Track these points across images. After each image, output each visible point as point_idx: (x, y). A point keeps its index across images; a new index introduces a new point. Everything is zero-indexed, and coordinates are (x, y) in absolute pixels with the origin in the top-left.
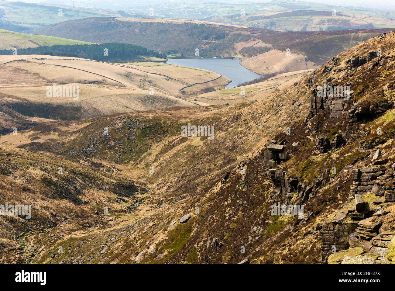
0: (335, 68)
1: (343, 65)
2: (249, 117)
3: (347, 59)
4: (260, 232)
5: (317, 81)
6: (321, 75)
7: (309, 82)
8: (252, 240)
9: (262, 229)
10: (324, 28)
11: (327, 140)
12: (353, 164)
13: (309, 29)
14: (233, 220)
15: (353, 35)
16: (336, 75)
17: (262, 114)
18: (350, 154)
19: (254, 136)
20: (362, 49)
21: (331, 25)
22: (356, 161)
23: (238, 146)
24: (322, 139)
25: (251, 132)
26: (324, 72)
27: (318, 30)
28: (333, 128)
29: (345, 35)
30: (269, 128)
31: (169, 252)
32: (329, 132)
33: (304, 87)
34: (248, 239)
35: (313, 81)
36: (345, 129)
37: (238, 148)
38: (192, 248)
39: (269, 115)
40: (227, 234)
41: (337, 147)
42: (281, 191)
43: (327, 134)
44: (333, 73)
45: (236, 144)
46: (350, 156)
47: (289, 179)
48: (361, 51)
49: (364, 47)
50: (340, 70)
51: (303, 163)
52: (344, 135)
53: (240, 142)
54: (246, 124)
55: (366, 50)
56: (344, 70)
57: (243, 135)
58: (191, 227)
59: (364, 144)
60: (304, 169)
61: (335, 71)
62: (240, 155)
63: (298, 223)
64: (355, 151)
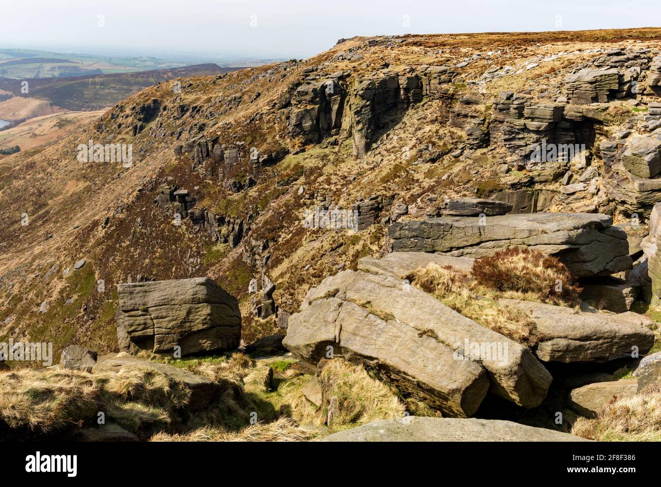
0: (122, 114)
1: (128, 111)
2: (45, 164)
3: (131, 106)
4: (199, 261)
5: (108, 127)
6: (110, 121)
7: (100, 128)
8: (192, 270)
9: (199, 260)
10: (56, 74)
11: (239, 182)
12: (277, 198)
13: (41, 76)
14: (156, 257)
15: (91, 80)
16: (125, 121)
17: (58, 160)
18: (269, 191)
19: (58, 181)
20: (142, 97)
21: (62, 71)
22: (278, 196)
23: (45, 192)
24: (235, 182)
25: (54, 177)
26: (112, 118)
27: (51, 76)
28: (241, 172)
29: (84, 80)
30: (72, 171)
31: (79, 296)
32: (238, 176)
33: (95, 133)
34: (188, 269)
35: (104, 127)
36: (253, 173)
37: (46, 194)
38: (112, 287)
39: (67, 161)
40: (155, 270)
41: (249, 187)
42: (200, 226)
43: (238, 178)
44: (121, 119)
45: (42, 190)
46: (270, 193)
47: (215, 217)
48: (143, 99)
49: (144, 95)
50: (127, 116)
51: (223, 203)
52: (252, 176)
53: (44, 187)
54: (44, 171)
55: (146, 98)
56: (131, 115)
57: (45, 181)
58: (91, 270)
59: (281, 183)
60: (226, 207)
61: (123, 117)
62: (50, 199)
63: (253, 249)
64: (272, 188)
